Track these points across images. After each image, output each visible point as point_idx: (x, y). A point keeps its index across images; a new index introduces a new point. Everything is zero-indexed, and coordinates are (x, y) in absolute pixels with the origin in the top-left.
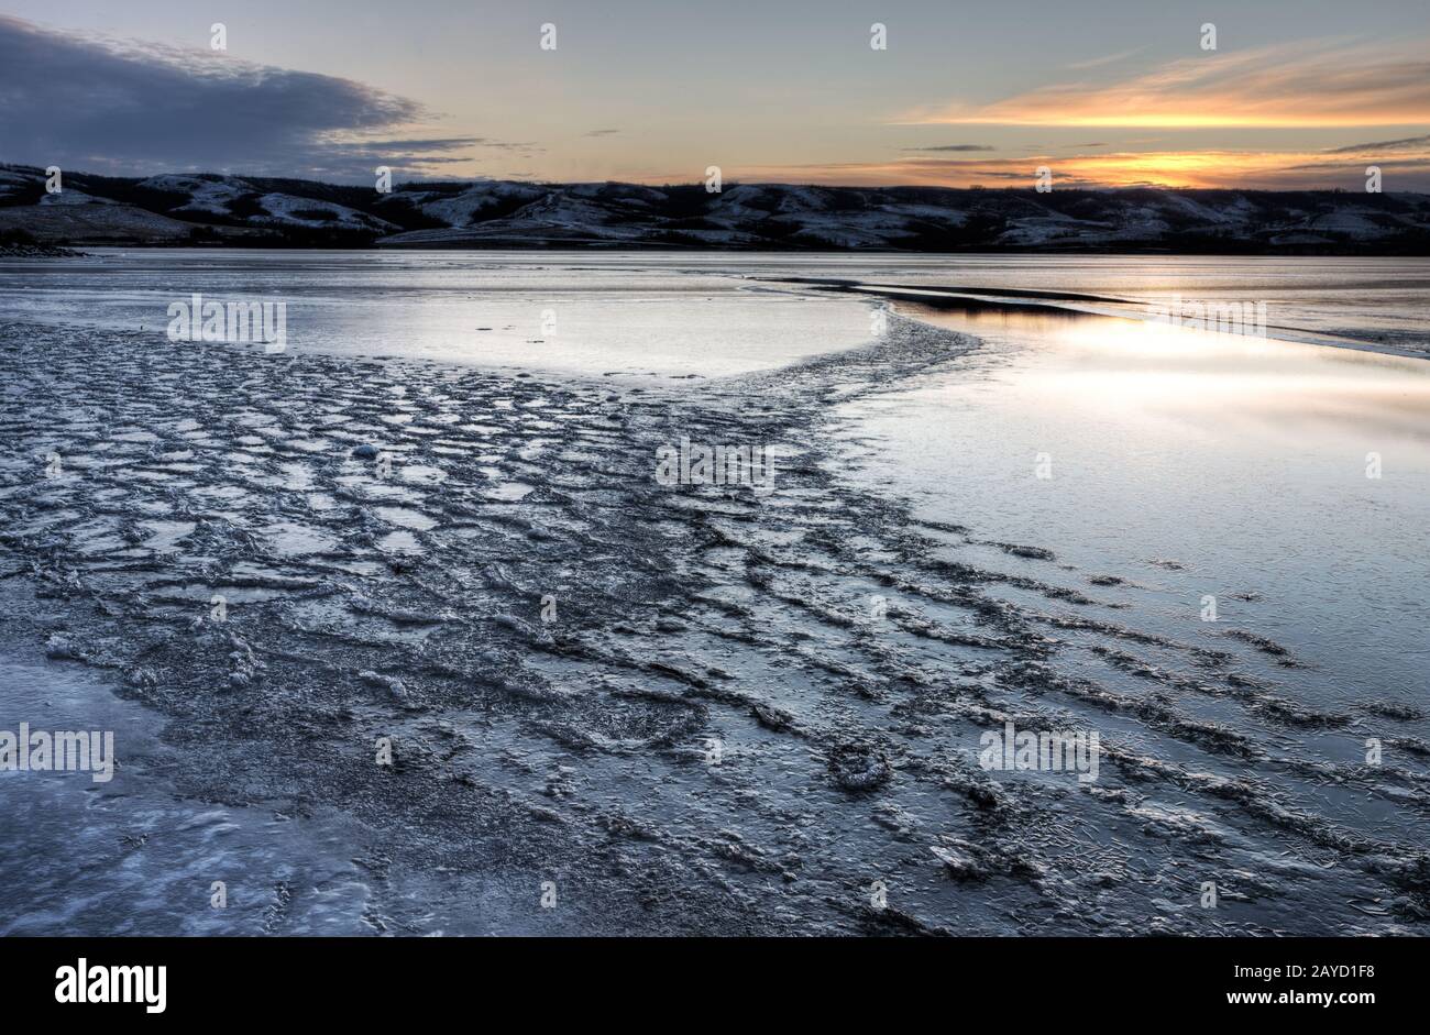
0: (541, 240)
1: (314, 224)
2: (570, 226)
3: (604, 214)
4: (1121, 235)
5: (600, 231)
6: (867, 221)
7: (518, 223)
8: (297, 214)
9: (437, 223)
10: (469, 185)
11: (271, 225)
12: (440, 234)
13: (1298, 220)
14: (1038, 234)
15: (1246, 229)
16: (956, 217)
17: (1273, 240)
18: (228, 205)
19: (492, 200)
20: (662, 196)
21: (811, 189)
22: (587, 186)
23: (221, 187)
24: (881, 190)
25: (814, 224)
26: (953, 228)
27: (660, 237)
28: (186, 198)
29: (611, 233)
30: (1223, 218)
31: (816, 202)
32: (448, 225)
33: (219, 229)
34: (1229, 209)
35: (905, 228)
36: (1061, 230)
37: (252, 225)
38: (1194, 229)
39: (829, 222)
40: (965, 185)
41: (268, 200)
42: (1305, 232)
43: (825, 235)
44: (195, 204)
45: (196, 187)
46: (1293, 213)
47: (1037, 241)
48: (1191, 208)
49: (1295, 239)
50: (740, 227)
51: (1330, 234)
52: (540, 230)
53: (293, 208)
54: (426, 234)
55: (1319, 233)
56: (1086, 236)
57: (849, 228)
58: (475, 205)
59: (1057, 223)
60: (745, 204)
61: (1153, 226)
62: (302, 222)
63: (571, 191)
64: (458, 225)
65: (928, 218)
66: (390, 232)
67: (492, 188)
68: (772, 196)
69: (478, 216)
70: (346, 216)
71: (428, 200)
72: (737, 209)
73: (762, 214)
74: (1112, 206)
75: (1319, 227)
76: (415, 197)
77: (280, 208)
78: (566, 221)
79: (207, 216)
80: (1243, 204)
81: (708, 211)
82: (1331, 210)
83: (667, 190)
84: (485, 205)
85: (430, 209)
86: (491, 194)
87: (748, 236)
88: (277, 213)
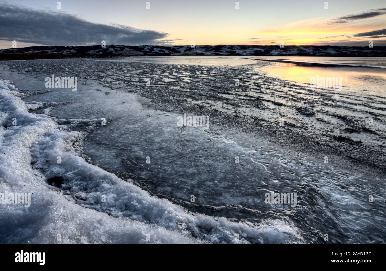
0: (195, 54)
1: (161, 52)
2: (200, 52)
3: (205, 50)
4: (290, 53)
5: (204, 53)
6: (247, 51)
7: (192, 52)
8: (159, 51)
9: (179, 52)
10: (184, 46)
11: (155, 53)
12: (180, 54)
13: (322, 51)
14: (276, 53)
15: (312, 52)
16: (262, 50)
17: (317, 54)
18: (149, 50)
19: (188, 48)
20: (214, 47)
21: (238, 46)
22: (202, 46)
23: (148, 47)
24: (250, 46)
25: (239, 51)
26: (262, 52)
27: (214, 54)
28: (143, 49)
29: (206, 53)
30: (308, 50)
31: (239, 48)
32: (181, 52)
33: (148, 53)
34: (309, 49)
35: (254, 52)
36: (280, 52)
37: (152, 53)
38: (303, 52)
39: (241, 51)
40: (264, 45)
41: (155, 49)
42: (323, 53)
43: (240, 53)
44: (144, 50)
45: (144, 47)
46: (321, 49)
47: (276, 54)
48: (303, 48)
49: (321, 54)
50: (226, 52)
51: (327, 53)
52: (195, 53)
53: (158, 50)
54: (178, 54)
55: (325, 53)
56: (284, 53)
57: (244, 52)
58: (185, 49)
59: (279, 51)
60: (227, 48)
61: (296, 52)
62: (159, 52)
63: (200, 47)
64: (183, 52)
65: (257, 50)
66: (172, 53)
67: (188, 46)
68: (232, 47)
69: (186, 51)
70: (166, 51)
71: (178, 48)
72: (226, 49)
73: (230, 50)
74: (289, 48)
75: (325, 52)
76: (176, 48)
77: (156, 50)
78: (199, 51)
79: (146, 52)
80: (312, 48)
81: (221, 49)
82: (327, 49)
83: (215, 46)
84: (187, 49)
85: (178, 50)
86: (188, 47)
87: (228, 53)
88: (156, 51)
